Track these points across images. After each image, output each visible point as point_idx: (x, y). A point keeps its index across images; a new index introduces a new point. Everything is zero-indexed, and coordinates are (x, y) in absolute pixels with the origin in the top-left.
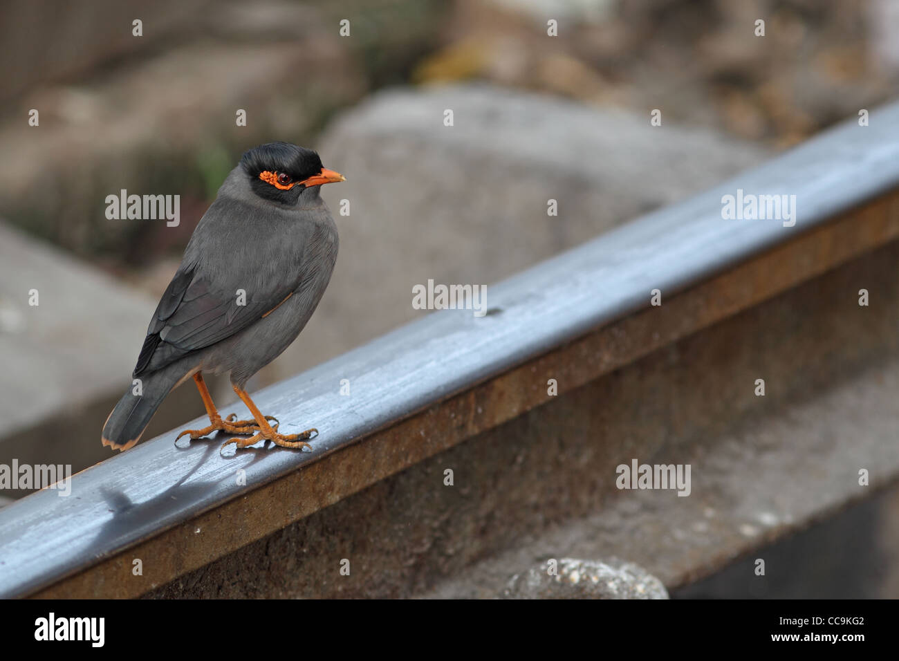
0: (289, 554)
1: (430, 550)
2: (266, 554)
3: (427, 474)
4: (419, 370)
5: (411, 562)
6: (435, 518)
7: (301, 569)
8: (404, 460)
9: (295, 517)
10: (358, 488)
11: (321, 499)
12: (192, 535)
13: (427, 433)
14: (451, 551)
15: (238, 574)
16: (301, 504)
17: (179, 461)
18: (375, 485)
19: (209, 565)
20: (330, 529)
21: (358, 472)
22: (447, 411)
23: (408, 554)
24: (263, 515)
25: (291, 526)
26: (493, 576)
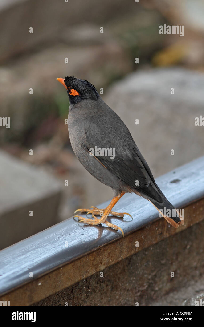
0: (83, 292)
1: (147, 288)
2: (72, 293)
3: (146, 255)
4: (141, 209)
5: (139, 294)
6: (150, 274)
7: (88, 299)
8: (134, 250)
9: (84, 276)
10: (113, 263)
11: (96, 268)
12: (37, 286)
13: (145, 237)
14: (157, 289)
15: (59, 302)
16: (87, 270)
17: (32, 252)
18: (121, 261)
19: (46, 299)
20: (101, 281)
21: (113, 255)
22: (154, 227)
23: (137, 291)
24: (70, 276)
25: (83, 280)
26: (176, 299)
